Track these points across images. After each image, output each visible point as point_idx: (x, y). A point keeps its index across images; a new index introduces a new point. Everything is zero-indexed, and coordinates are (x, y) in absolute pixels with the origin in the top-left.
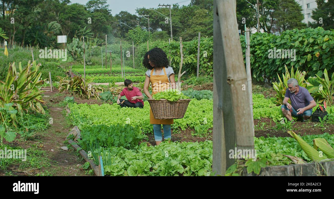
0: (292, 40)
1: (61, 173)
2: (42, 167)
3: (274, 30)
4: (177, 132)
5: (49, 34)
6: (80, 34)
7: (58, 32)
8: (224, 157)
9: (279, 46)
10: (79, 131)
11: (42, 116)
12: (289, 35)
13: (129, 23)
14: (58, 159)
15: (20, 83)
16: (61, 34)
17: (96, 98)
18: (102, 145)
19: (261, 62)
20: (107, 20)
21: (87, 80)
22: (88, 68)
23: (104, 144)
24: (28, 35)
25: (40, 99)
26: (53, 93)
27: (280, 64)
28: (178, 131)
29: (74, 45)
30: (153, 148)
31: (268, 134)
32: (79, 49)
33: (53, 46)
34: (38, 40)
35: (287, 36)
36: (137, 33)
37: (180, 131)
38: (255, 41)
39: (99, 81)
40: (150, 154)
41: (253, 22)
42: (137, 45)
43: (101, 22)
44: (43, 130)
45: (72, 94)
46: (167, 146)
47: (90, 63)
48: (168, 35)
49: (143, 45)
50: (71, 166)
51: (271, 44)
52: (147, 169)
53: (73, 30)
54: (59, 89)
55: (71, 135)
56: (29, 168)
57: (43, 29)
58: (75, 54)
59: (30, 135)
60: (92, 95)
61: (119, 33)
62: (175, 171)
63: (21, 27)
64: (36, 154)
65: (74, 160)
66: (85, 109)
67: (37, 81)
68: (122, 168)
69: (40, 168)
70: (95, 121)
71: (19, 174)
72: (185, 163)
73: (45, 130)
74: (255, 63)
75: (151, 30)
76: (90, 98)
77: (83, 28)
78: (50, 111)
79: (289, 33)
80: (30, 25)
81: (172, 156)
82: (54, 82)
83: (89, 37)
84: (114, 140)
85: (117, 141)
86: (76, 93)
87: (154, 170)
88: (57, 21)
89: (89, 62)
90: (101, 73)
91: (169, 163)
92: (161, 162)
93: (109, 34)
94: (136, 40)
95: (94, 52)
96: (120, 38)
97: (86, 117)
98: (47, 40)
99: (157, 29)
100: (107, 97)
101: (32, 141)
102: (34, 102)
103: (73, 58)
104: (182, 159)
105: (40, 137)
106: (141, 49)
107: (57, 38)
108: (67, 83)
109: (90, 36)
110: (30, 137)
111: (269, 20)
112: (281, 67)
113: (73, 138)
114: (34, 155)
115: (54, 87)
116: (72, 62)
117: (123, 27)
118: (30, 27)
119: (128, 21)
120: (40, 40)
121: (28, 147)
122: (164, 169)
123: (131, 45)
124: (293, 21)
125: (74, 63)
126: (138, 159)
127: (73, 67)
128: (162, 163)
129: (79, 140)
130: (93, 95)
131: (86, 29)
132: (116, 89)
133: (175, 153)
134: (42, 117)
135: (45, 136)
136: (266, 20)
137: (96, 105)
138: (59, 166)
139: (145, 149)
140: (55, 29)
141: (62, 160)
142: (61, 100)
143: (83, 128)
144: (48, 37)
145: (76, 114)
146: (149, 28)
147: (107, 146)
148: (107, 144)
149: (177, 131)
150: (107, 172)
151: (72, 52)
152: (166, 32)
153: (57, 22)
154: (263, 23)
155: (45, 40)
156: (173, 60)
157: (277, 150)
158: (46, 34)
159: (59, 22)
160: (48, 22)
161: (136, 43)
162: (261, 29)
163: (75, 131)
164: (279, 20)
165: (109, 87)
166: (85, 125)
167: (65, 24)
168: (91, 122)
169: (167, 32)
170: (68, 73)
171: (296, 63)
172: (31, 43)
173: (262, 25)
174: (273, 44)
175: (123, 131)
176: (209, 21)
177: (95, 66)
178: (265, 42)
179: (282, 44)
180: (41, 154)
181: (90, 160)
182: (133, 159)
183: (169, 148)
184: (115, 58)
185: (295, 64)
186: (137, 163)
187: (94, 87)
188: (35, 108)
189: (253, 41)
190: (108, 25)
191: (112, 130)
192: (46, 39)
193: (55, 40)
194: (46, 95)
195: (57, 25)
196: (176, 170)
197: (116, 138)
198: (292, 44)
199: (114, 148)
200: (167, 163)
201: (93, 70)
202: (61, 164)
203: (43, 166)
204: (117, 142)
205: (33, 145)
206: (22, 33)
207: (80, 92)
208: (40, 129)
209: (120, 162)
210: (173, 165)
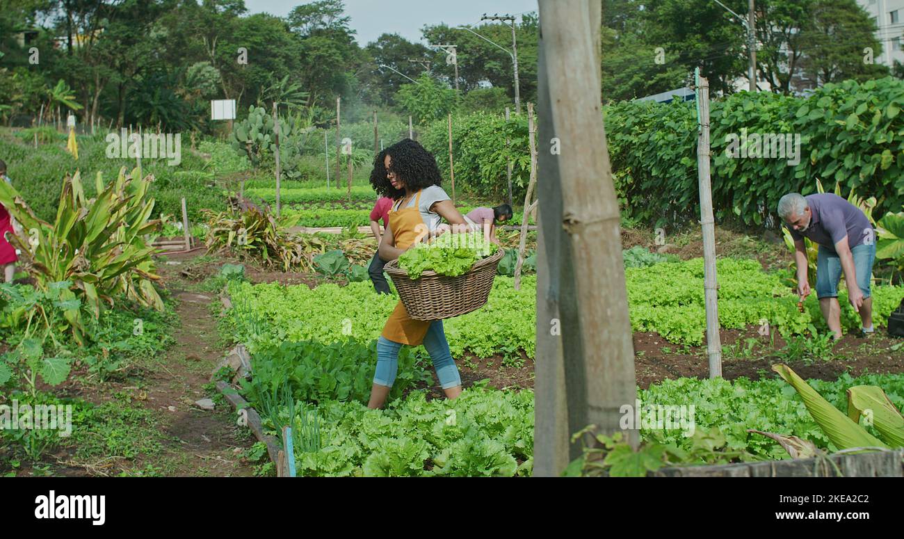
0: (839, 110)
1: (188, 472)
2: (136, 453)
3: (800, 84)
4: (513, 364)
5: (188, 97)
6: (272, 96)
7: (214, 90)
8: (563, 437)
9: (804, 129)
10: (248, 357)
11: (154, 315)
12: (832, 97)
13: (404, 65)
14: (184, 432)
15: (93, 227)
16: (221, 96)
17: (306, 269)
18: (305, 395)
19: (755, 171)
20: (345, 57)
21: (283, 220)
22: (288, 188)
23: (309, 391)
24: (132, 99)
25: (149, 272)
26: (191, 253)
27: (805, 177)
28: (516, 361)
29: (253, 125)
30: (441, 407)
31: (762, 371)
32: (267, 136)
33: (200, 128)
34: (160, 113)
35: (826, 101)
36: (422, 92)
37: (523, 361)
38: (739, 113)
39: (317, 222)
40: (429, 423)
41: (740, 62)
42: (423, 125)
43: (329, 64)
44: (153, 353)
45: (242, 258)
46: (478, 400)
47: (294, 174)
48: (510, 99)
49: (438, 124)
50: (218, 453)
51: (781, 123)
52: (417, 465)
53: (252, 84)
54: (208, 244)
55: (224, 369)
56: (102, 456)
57: (173, 84)
58: (255, 151)
59: (114, 367)
60: (293, 261)
61: (378, 93)
62: (493, 469)
63: (116, 78)
64: (125, 418)
65: (227, 436)
66: (271, 296)
67: (142, 223)
68: (349, 460)
69: (131, 456)
70: (292, 331)
71: (73, 471)
72: (522, 449)
73: (159, 353)
74: (738, 174)
75: (461, 84)
76: (289, 270)
77: (280, 79)
78: (177, 303)
79: (833, 92)
80: (138, 71)
81: (487, 430)
82: (196, 224)
83: (295, 103)
84: (338, 382)
85: (345, 385)
86: (253, 255)
87: (435, 466)
88: (212, 61)
89: (293, 170)
90: (322, 201)
91: (477, 447)
92: (456, 444)
93: (350, 96)
94: (421, 113)
95: (305, 144)
96: (381, 107)
97: (272, 320)
98: (182, 111)
99: (480, 83)
100: (333, 266)
101: (119, 384)
102: (134, 279)
103: (250, 159)
104: (515, 438)
105: (142, 373)
106: (432, 136)
107: (210, 107)
108: (229, 227)
109: (297, 101)
110: (114, 372)
111: (784, 57)
112: (808, 185)
113: (230, 377)
114: (120, 421)
115: (194, 238)
116: (248, 170)
117: (388, 77)
118: (139, 78)
119: (402, 60)
120: (165, 112)
121: (107, 400)
122: (464, 463)
123: (407, 127)
124: (851, 59)
125: (253, 174)
126: (395, 437)
127: (251, 185)
128: (460, 446)
129: (243, 382)
130: (298, 259)
131: (289, 82)
132: (359, 244)
133: (496, 421)
134: (155, 318)
135: (156, 370)
136: (776, 57)
137: (303, 286)
138: (186, 451)
139: (418, 410)
140: (206, 81)
141: (197, 436)
142: (209, 274)
143: (258, 350)
144: (187, 103)
145: (244, 312)
146: (456, 80)
147: (319, 398)
148: (318, 394)
149: (513, 360)
150: (308, 469)
151: (247, 144)
152: (503, 89)
153: (210, 62)
154: (769, 66)
155: (179, 111)
156: (517, 165)
157: (780, 417)
158: (182, 97)
159: (217, 64)
160: (187, 64)
161: (420, 120)
162: (762, 81)
163: (238, 358)
164: (813, 57)
165: (342, 238)
166: (265, 341)
167: (233, 70)
168: (281, 334)
169: (507, 90)
170: (234, 200)
171: (850, 173)
172: (141, 119)
173: (765, 70)
174: (787, 123)
175: (365, 359)
176: (620, 59)
177: (307, 183)
178: (766, 117)
179: (811, 121)
180: (139, 419)
181: (269, 436)
182: (380, 436)
183: (482, 408)
184: (362, 160)
185: (846, 177)
186: (391, 446)
187: (300, 239)
188: (136, 294)
189: (733, 113)
190: (348, 70)
191: (333, 356)
192: (181, 108)
193: (206, 112)
194: (172, 259)
195: (211, 72)
196: (496, 468)
197: (343, 378)
198: (838, 122)
199: (333, 406)
200: (472, 449)
201: (302, 192)
202: (191, 445)
203: (141, 453)
204: (344, 390)
205: (119, 394)
206: (118, 93)
207: (262, 251)
208: (144, 352)
209: (344, 442)
210: (488, 454)
